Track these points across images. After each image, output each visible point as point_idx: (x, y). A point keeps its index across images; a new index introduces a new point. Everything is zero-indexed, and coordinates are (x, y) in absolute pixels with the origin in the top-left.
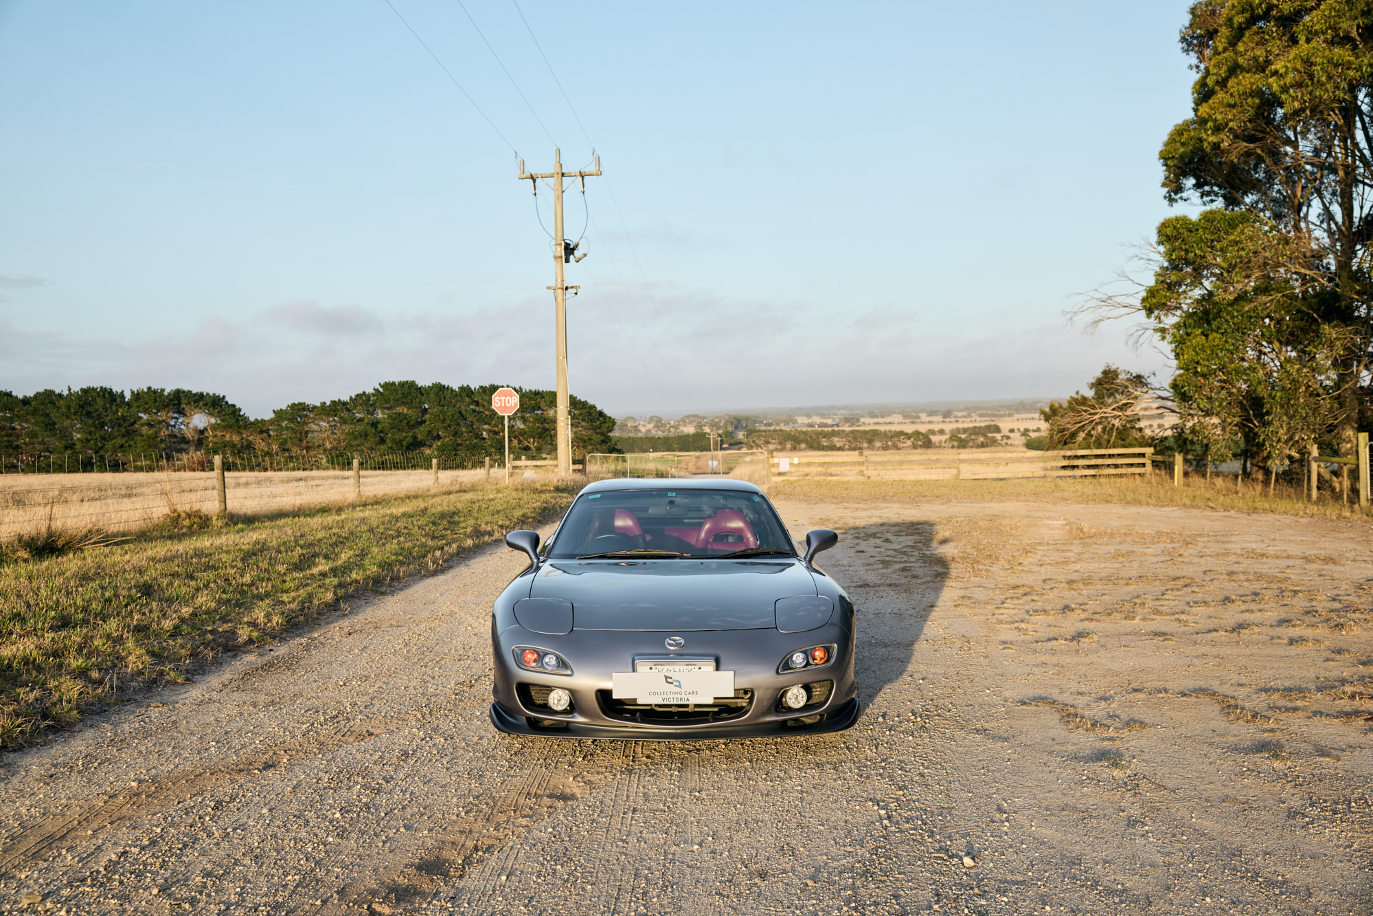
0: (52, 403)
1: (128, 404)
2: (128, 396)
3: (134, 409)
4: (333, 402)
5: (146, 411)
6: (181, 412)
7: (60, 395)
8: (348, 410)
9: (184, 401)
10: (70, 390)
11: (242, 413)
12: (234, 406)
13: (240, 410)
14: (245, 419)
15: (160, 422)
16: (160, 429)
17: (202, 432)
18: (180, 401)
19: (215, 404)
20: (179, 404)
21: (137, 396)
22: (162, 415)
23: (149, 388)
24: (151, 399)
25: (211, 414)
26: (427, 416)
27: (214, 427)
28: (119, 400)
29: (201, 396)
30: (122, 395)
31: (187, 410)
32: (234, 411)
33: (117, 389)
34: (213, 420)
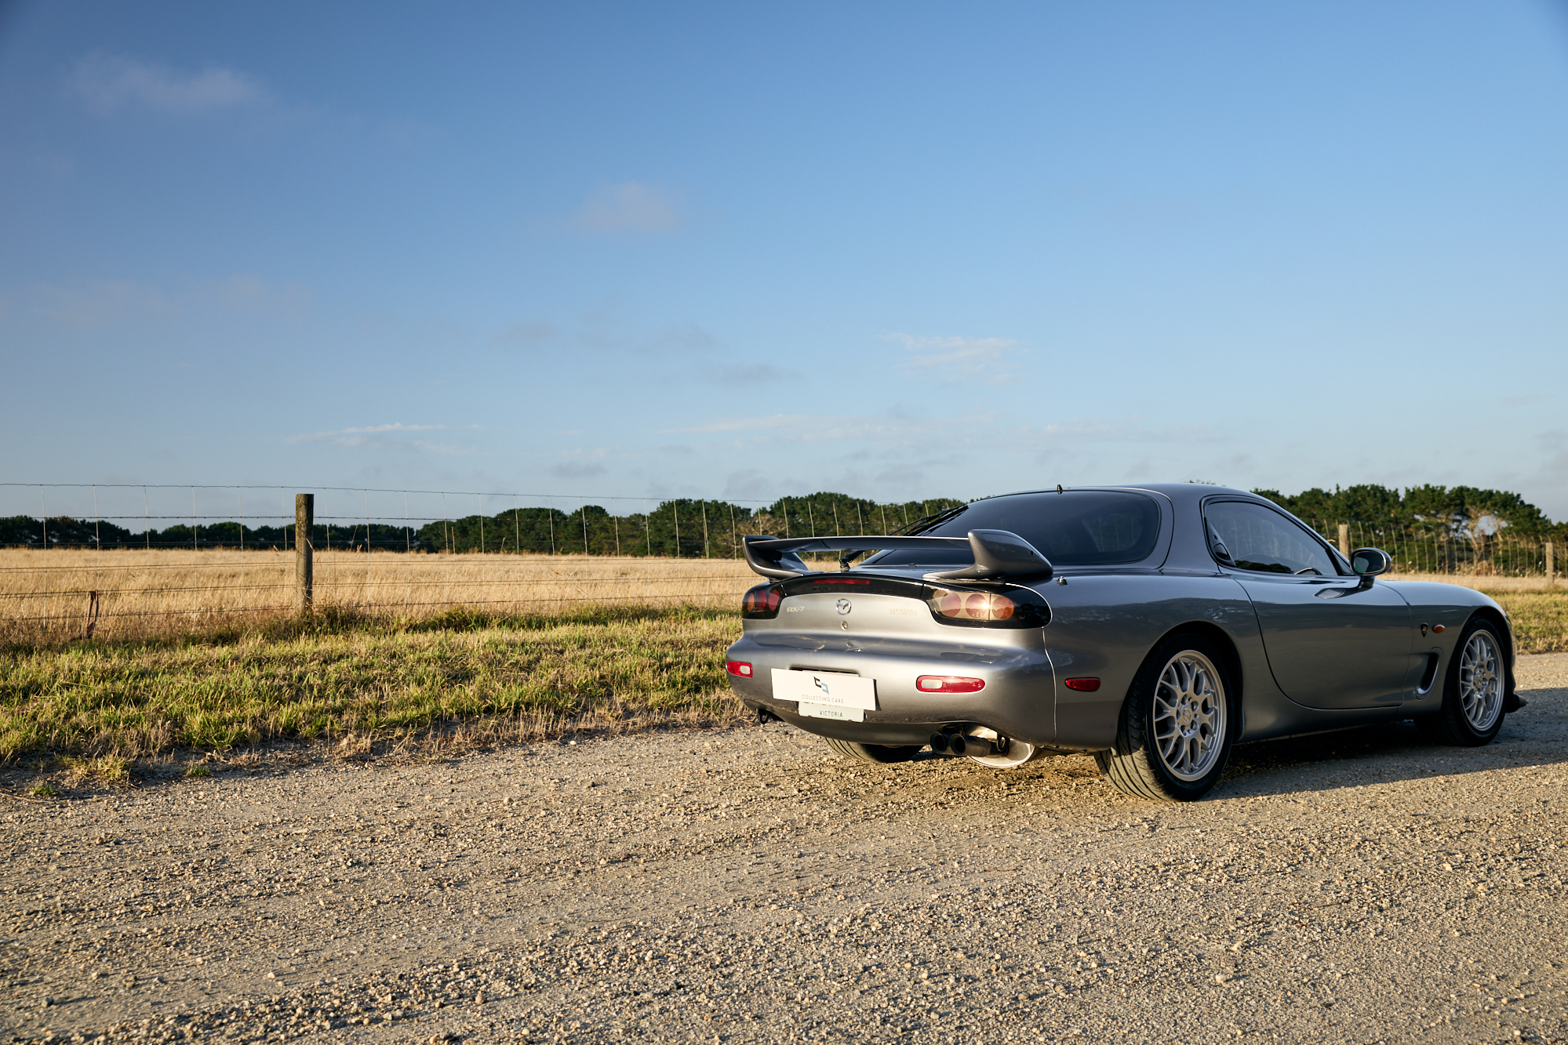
0: (1319, 503)
1: (1403, 505)
2: (1402, 495)
3: (1408, 510)
5: (1421, 513)
6: (1465, 514)
7: (1328, 495)
9: (1468, 500)
10: (1338, 488)
11: (1541, 515)
12: (1531, 506)
13: (1539, 511)
14: (1545, 522)
15: (1439, 525)
16: (1438, 535)
17: (1488, 538)
18: (1463, 501)
19: (1505, 504)
20: (1462, 504)
21: (1412, 495)
22: (1442, 518)
23: (1427, 486)
24: (1430, 499)
25: (1502, 517)
27: (1505, 532)
28: (1391, 500)
29: (1490, 494)
30: (1396, 495)
31: (1473, 511)
32: (1532, 513)
33: (1389, 487)
34: (1504, 524)
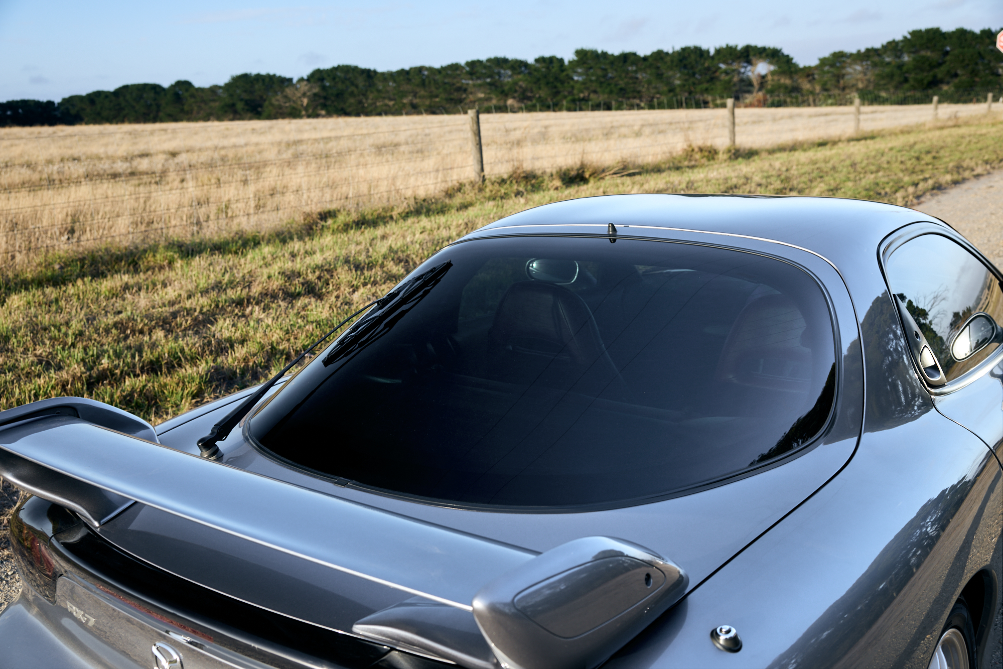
0: (662, 58)
1: (713, 58)
2: (712, 52)
3: (716, 61)
4: (868, 50)
5: (724, 62)
6: (749, 62)
7: (667, 54)
8: (879, 55)
9: (751, 53)
10: (673, 49)
11: (793, 62)
12: (788, 56)
13: (792, 59)
14: (796, 65)
15: (734, 71)
16: (733, 77)
17: (763, 77)
18: (749, 54)
19: (773, 55)
20: (748, 56)
21: (719, 51)
22: (735, 66)
23: (727, 45)
24: (729, 54)
25: (771, 63)
26: (948, 58)
27: (773, 73)
28: (706, 55)
29: (764, 50)
30: (708, 52)
31: (754, 60)
32: (788, 60)
33: (704, 47)
34: (772, 68)
